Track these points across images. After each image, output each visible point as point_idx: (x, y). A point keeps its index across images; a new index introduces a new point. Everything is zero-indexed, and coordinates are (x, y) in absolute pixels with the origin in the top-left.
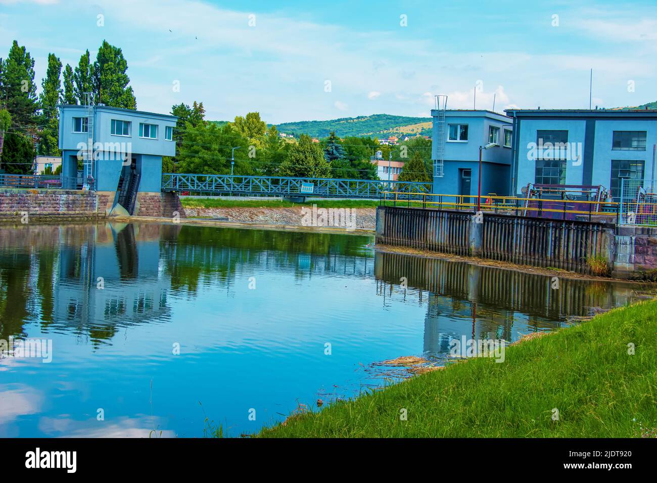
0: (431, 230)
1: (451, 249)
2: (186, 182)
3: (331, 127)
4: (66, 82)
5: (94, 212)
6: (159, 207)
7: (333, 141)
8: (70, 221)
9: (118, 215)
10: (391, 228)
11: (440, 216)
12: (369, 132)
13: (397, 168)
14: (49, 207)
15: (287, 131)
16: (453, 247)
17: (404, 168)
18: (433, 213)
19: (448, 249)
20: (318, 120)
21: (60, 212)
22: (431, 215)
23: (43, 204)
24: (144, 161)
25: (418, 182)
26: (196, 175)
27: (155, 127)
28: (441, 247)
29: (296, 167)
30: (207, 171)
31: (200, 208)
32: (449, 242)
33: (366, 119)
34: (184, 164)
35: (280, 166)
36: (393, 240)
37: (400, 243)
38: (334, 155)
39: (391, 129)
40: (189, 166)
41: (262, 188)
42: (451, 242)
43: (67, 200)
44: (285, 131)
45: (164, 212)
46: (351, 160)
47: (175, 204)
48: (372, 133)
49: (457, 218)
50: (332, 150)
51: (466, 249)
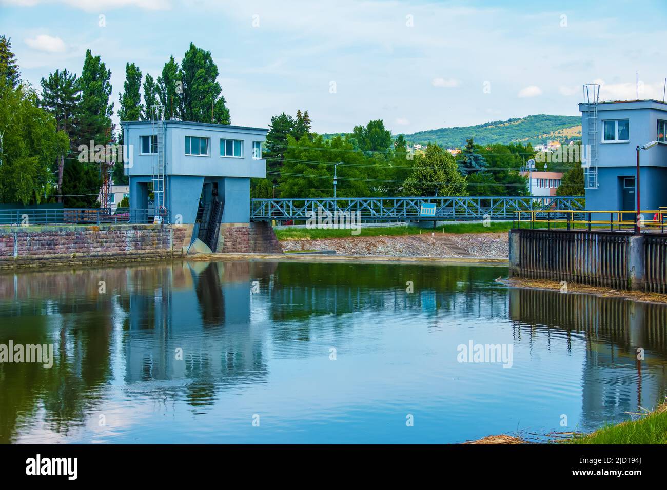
0: (579, 257)
1: (605, 281)
2: (279, 208)
3: (477, 133)
4: (147, 94)
5: (168, 250)
6: (249, 240)
7: (472, 150)
8: (139, 262)
9: (198, 253)
10: (528, 257)
11: (588, 239)
12: (523, 137)
13: (555, 180)
14: (114, 246)
15: (423, 142)
16: (607, 279)
17: (563, 180)
18: (579, 235)
19: (602, 280)
20: (461, 126)
21: (126, 251)
22: (578, 237)
23: (106, 242)
24: (227, 185)
25: (581, 196)
26: (292, 200)
27: (239, 142)
28: (592, 278)
29: (423, 184)
30: (314, 194)
31: (305, 239)
32: (602, 272)
33: (520, 121)
34: (286, 187)
35: (403, 185)
36: (531, 271)
37: (540, 274)
38: (473, 167)
39: (552, 132)
40: (292, 188)
41: (373, 212)
42: (604, 272)
43: (135, 237)
44: (420, 142)
45: (255, 247)
46: (495, 173)
47: (269, 236)
48: (528, 139)
49: (611, 240)
50: (469, 161)
51: (624, 280)
